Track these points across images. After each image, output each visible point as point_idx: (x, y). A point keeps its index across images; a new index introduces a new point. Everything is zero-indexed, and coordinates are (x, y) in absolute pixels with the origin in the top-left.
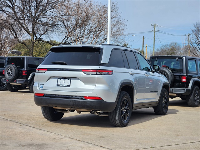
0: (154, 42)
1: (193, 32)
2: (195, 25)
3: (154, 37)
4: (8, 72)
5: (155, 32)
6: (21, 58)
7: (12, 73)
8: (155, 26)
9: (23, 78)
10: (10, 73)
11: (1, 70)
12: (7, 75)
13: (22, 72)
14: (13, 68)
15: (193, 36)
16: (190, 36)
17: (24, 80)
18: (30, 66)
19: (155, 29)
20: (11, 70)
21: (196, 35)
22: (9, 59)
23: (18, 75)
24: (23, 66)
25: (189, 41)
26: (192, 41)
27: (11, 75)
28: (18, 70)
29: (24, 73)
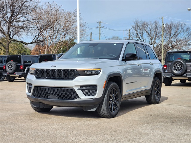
0: (100, 37)
1: (133, 28)
2: (135, 21)
3: (100, 32)
4: (8, 67)
5: (100, 28)
6: (19, 57)
7: (12, 68)
8: (100, 23)
9: (21, 71)
10: (10, 68)
11: (1, 66)
12: (8, 70)
13: (20, 66)
14: (13, 64)
15: (133, 31)
16: (130, 31)
17: (22, 72)
18: (25, 62)
19: (100, 25)
20: (11, 65)
21: (136, 30)
22: (8, 57)
23: (17, 69)
24: (20, 62)
25: (130, 36)
26: (133, 35)
27: (12, 69)
28: (17, 65)
29: (21, 67)
